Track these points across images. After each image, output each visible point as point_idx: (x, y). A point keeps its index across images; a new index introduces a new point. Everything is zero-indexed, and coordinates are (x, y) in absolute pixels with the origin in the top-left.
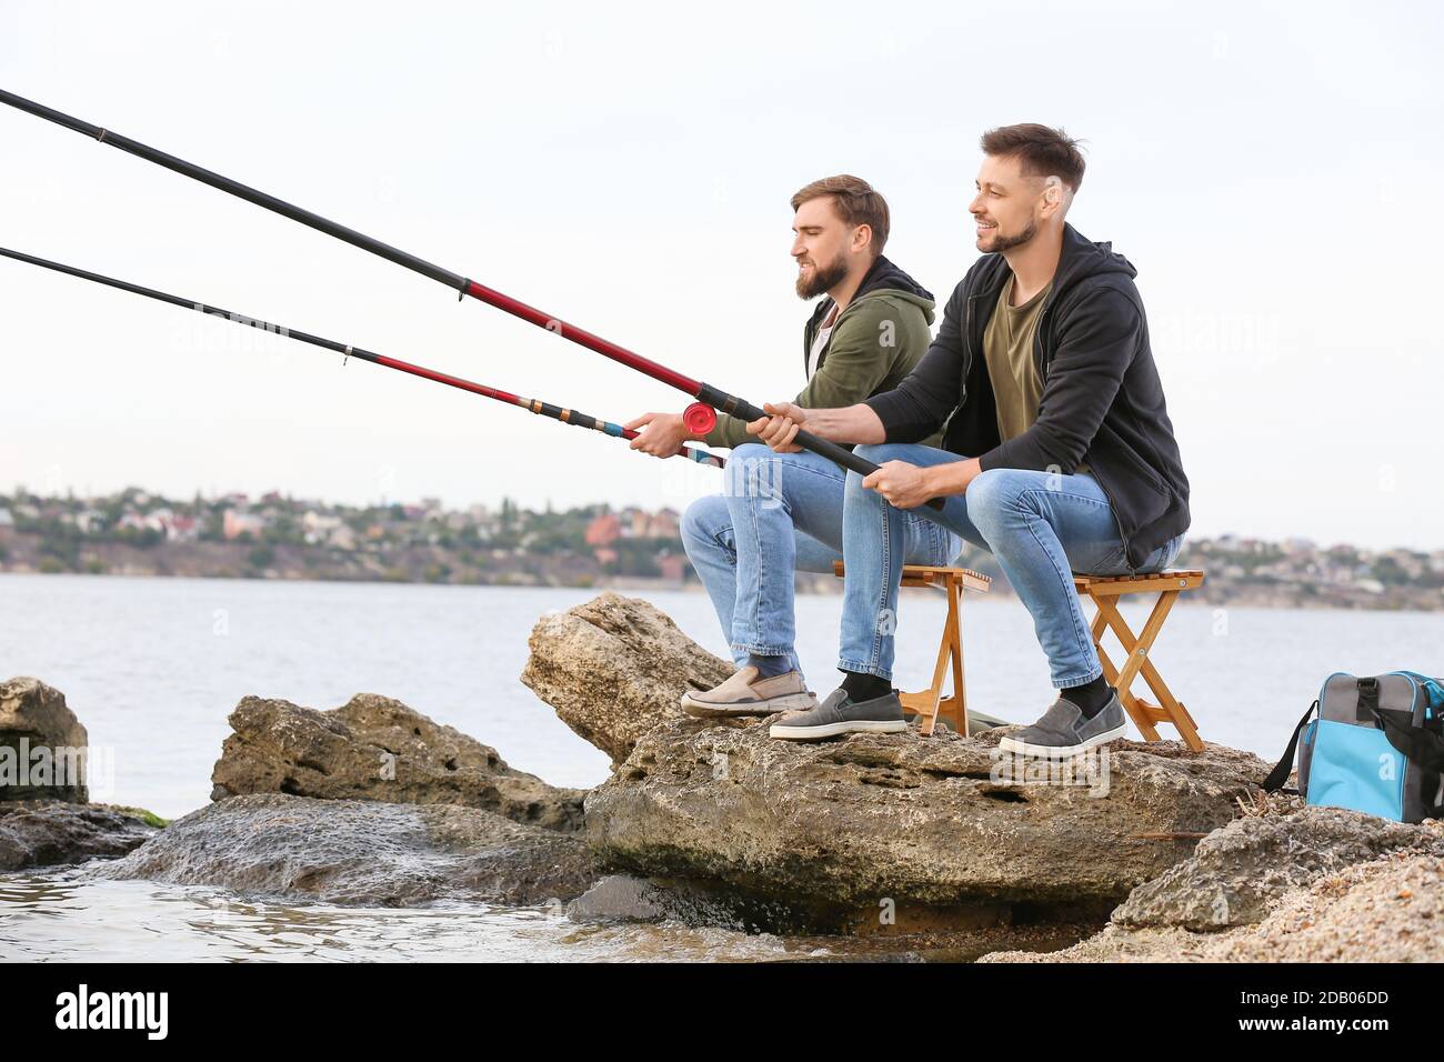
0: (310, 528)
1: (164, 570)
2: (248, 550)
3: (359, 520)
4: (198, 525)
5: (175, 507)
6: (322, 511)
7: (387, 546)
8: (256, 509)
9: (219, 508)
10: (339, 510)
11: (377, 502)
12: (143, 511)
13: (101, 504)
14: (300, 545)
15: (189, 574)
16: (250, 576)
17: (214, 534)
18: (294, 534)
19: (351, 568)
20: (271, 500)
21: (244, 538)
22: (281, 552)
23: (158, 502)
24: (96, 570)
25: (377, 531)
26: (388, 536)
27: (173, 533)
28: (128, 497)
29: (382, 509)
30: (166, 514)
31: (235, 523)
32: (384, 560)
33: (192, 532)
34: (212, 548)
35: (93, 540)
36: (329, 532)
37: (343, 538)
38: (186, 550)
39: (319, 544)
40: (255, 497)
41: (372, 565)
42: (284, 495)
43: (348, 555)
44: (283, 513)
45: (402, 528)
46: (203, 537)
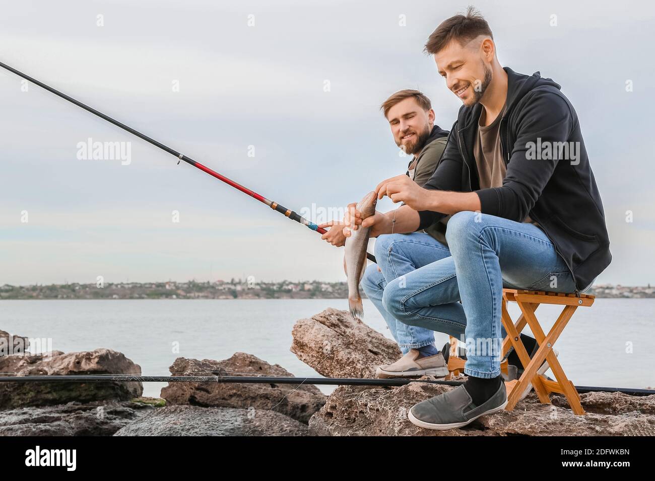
0: (323, 288)
1: (292, 297)
2: (310, 293)
3: (333, 286)
4: (299, 288)
5: (294, 284)
6: (325, 284)
7: (339, 291)
8: (311, 284)
9: (303, 284)
10: (329, 284)
11: (337, 282)
12: (288, 285)
13: (279, 284)
14: (321, 291)
15: (298, 298)
16: (310, 298)
17: (303, 290)
18: (320, 289)
19: (332, 296)
20: (314, 282)
21: (309, 290)
22: (317, 293)
23: (291, 283)
24: (278, 298)
25: (337, 288)
26: (340, 289)
27: (294, 290)
28: (284, 282)
29: (338, 283)
30: (292, 285)
31: (307, 287)
32: (339, 294)
33: (298, 289)
34: (302, 292)
35: (277, 292)
36: (327, 288)
37: (330, 289)
38: (297, 293)
39: (325, 291)
40: (311, 282)
41: (337, 295)
42: (317, 281)
43: (331, 293)
44: (317, 284)
45: (342, 287)
46: (300, 290)
